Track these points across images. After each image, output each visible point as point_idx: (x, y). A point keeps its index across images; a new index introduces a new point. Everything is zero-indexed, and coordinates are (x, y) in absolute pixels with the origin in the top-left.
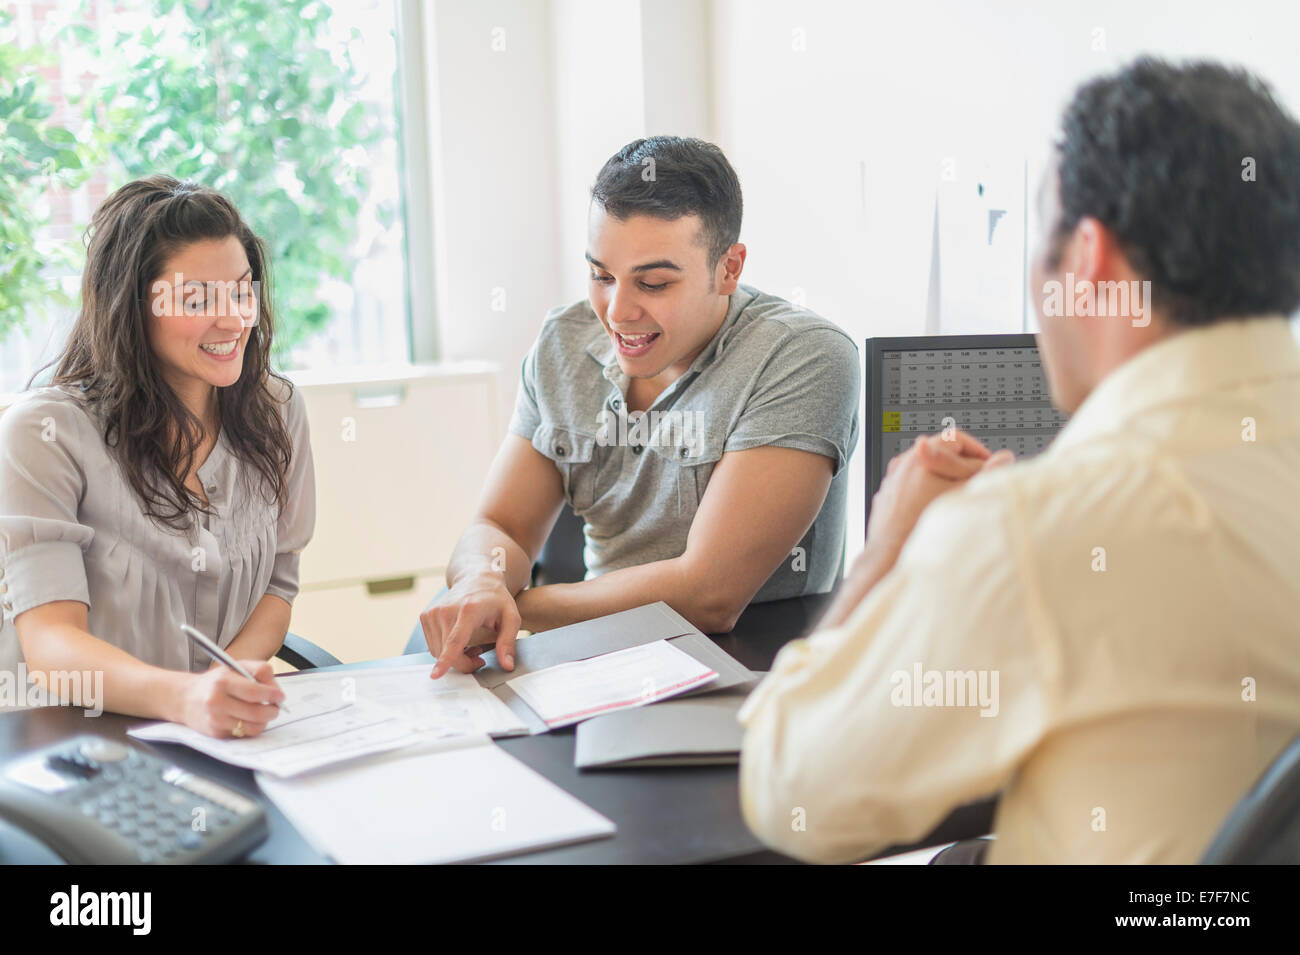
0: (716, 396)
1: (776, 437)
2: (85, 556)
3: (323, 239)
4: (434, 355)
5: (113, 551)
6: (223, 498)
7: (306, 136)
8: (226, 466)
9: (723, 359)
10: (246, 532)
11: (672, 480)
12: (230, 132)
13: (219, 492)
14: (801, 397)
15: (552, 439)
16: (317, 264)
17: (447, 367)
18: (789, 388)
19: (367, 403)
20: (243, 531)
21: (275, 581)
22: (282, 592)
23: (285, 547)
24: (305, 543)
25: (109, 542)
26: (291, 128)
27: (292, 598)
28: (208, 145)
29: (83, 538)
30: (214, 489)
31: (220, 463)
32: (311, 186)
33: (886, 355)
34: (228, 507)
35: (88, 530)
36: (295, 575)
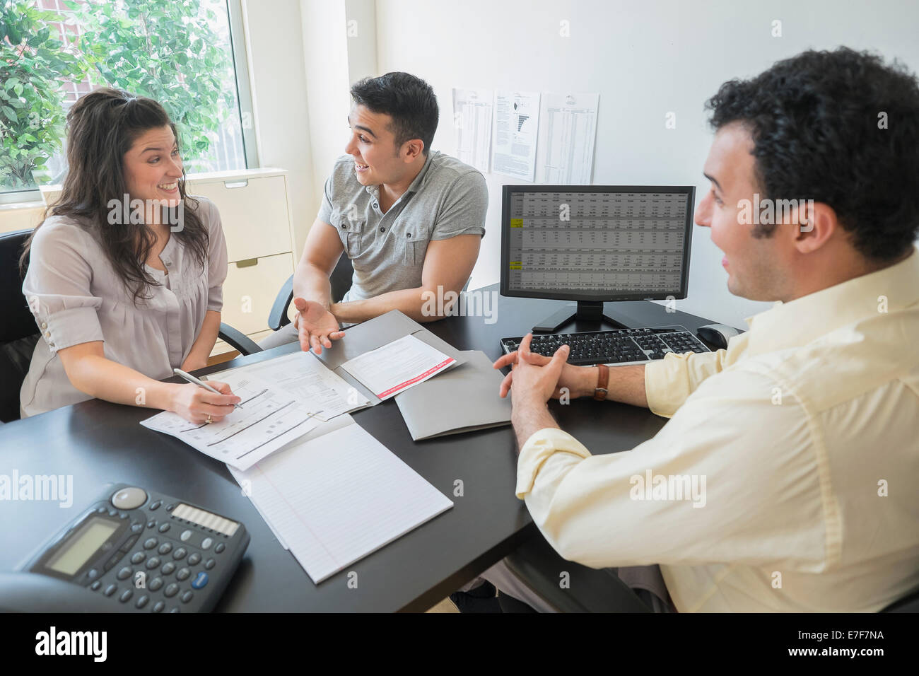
0: (424, 208)
1: (462, 231)
2: (98, 312)
3: (202, 111)
4: (258, 165)
5: (115, 308)
6: (176, 268)
7: (190, 63)
8: (176, 250)
9: (425, 189)
10: (191, 284)
11: (402, 247)
12: (154, 60)
13: (173, 265)
14: (469, 209)
15: (340, 220)
16: (200, 122)
17: (263, 171)
18: (463, 205)
19: (228, 186)
20: (189, 284)
21: (211, 302)
22: (214, 308)
23: (213, 285)
24: (223, 281)
25: (112, 304)
26: (183, 59)
27: (220, 309)
28: (143, 66)
29: (96, 304)
30: (170, 264)
31: (172, 249)
32: (193, 86)
33: (513, 194)
34: (180, 273)
35: (98, 300)
36: (220, 297)
